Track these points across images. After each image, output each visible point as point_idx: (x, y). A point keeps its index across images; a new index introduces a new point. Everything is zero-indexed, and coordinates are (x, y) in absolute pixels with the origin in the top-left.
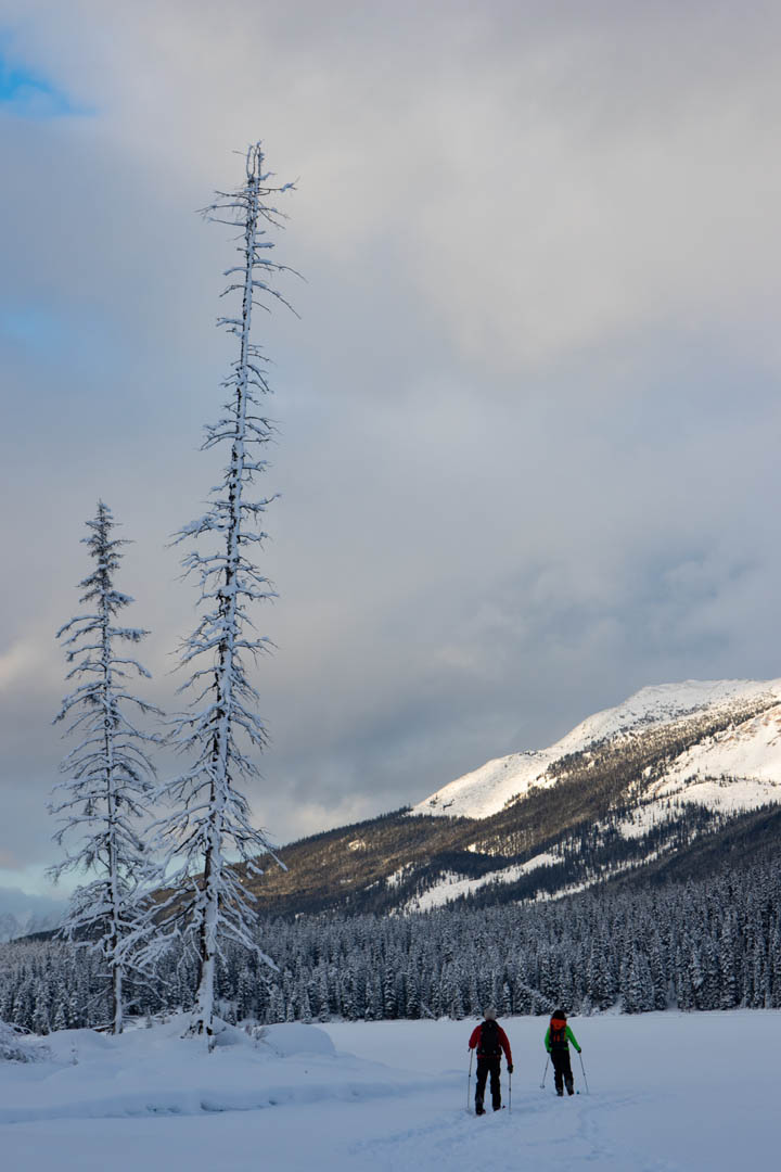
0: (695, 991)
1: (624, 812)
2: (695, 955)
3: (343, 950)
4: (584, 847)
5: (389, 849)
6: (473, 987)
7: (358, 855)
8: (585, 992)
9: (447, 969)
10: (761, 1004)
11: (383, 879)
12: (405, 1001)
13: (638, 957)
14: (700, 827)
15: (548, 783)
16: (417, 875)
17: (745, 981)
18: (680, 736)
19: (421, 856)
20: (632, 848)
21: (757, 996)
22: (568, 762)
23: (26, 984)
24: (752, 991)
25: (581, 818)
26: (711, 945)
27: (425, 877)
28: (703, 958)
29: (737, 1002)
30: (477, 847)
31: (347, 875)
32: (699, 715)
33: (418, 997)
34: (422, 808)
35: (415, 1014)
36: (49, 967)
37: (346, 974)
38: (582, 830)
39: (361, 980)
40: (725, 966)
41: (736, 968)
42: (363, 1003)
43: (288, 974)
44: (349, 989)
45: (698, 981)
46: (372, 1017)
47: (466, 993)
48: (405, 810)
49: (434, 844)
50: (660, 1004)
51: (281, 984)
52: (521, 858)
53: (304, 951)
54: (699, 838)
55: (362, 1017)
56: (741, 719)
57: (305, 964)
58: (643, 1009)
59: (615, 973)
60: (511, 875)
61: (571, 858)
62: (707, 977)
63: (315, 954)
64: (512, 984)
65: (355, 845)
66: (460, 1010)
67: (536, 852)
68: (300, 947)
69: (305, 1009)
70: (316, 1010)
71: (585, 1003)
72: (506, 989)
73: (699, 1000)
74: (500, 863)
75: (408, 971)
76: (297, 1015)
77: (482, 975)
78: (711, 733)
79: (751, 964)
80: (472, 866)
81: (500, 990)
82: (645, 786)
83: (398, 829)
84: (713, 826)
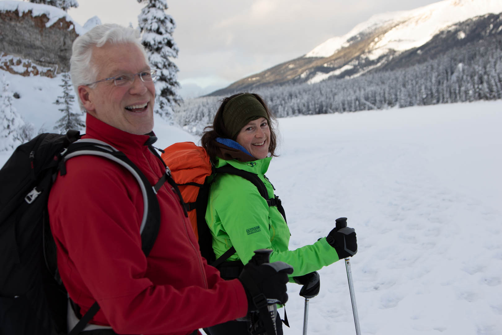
0: (423, 99)
1: (370, 52)
2: (423, 87)
3: (300, 93)
4: (359, 63)
5: (301, 67)
6: (346, 102)
7: (292, 69)
8: (385, 101)
9: (336, 97)
10: (447, 102)
11: (300, 75)
12: (322, 108)
13: (403, 89)
14: (393, 55)
15: (347, 45)
16: (310, 73)
17: (441, 95)
18: (385, 29)
19: (311, 68)
20: (373, 62)
21: (445, 100)
22: (353, 39)
23: (201, 109)
24: (443, 98)
25: (357, 54)
26: (429, 84)
27: (312, 74)
28: (426, 88)
29: (438, 102)
30: (327, 65)
31: (289, 75)
32: (390, 22)
33: (327, 107)
34: (309, 55)
35: (326, 112)
36: (208, 104)
37: (303, 101)
38: (358, 58)
39: (308, 103)
40: (434, 91)
41: (438, 91)
42: (309, 110)
43: (283, 102)
44: (304, 105)
45: (424, 96)
46: (312, 114)
47: (343, 104)
48: (305, 55)
49: (314, 64)
50: (411, 104)
51: (282, 105)
52: (340, 67)
53: (288, 95)
54: (393, 58)
55: (309, 114)
56: (404, 22)
57: (288, 99)
58: (406, 106)
59: (396, 95)
60: (338, 72)
61: (355, 66)
62: (427, 95)
63: (291, 96)
64: (359, 101)
65: (291, 66)
66: (342, 110)
67: (344, 65)
68: (286, 94)
69: (290, 112)
70: (294, 112)
71: (386, 105)
72: (357, 103)
73: (425, 102)
74: (334, 69)
75: (323, 99)
76: (288, 114)
77: (349, 98)
78: (395, 26)
79: (443, 89)
80: (326, 70)
81: (355, 103)
82: (376, 43)
83: (304, 61)
84: (397, 54)
